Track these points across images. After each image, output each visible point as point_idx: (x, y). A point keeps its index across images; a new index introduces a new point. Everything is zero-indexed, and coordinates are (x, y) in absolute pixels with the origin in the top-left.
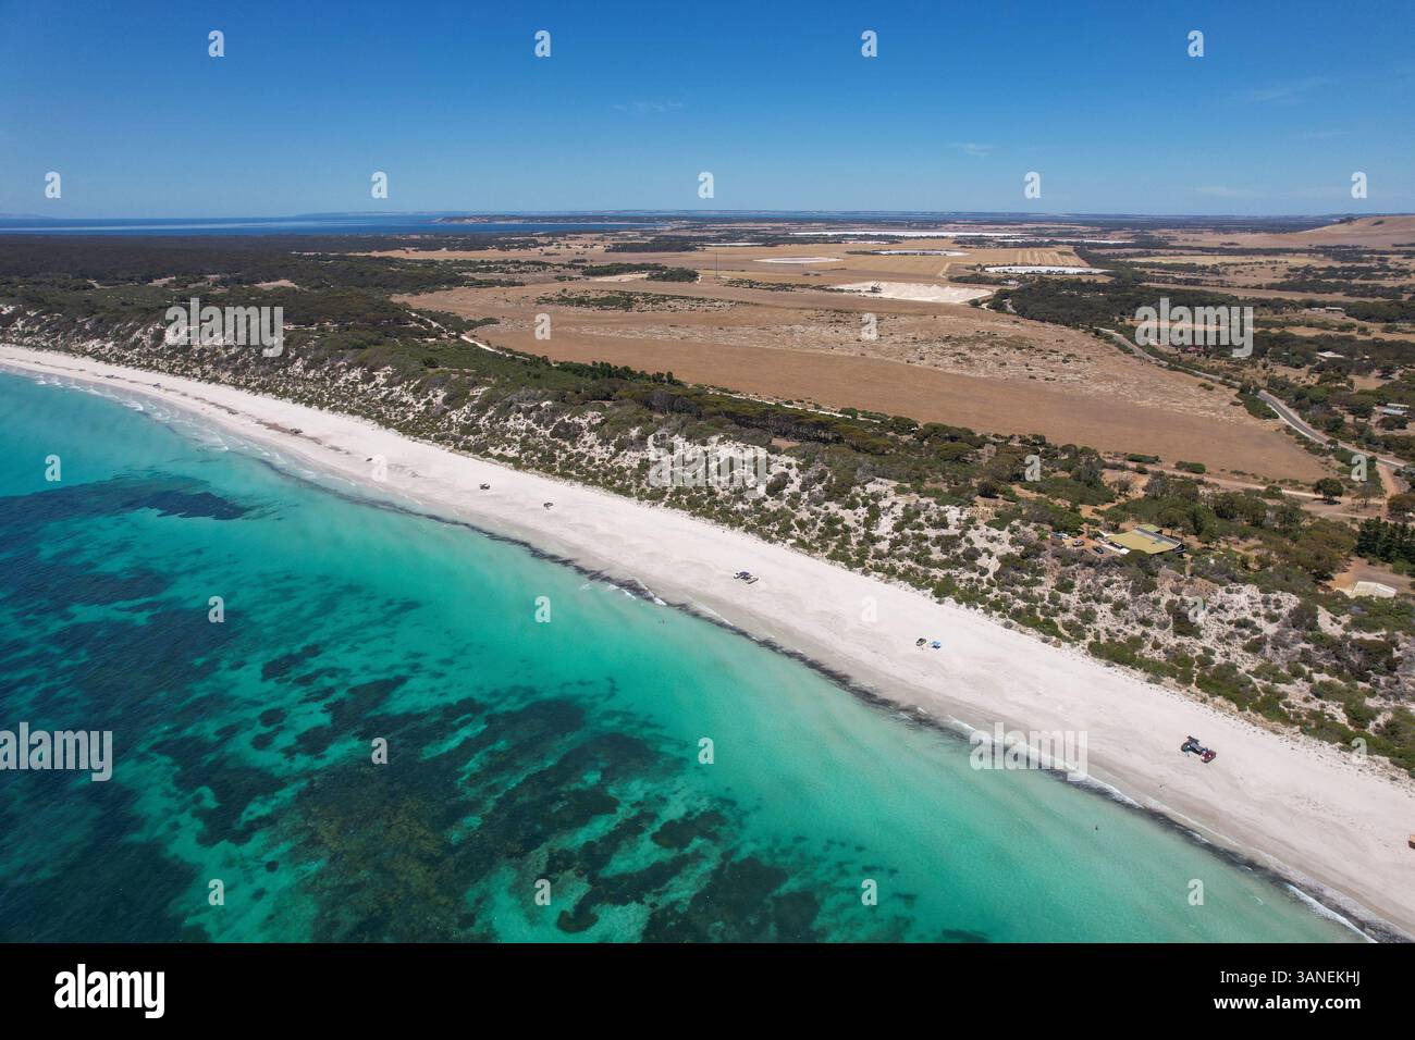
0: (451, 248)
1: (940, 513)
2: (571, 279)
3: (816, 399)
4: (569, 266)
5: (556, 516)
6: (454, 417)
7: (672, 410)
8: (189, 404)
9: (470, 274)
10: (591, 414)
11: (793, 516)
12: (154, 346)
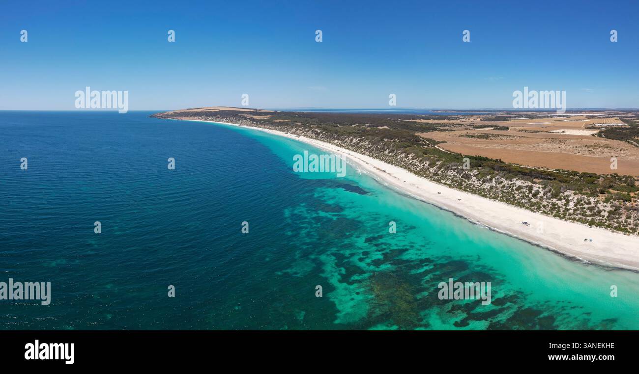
0: (434, 119)
1: (588, 200)
2: (470, 129)
3: (547, 166)
4: (469, 125)
5: (462, 203)
6: (431, 170)
7: (501, 170)
8: (356, 160)
9: (439, 127)
10: (474, 171)
11: (541, 204)
12: (350, 143)
